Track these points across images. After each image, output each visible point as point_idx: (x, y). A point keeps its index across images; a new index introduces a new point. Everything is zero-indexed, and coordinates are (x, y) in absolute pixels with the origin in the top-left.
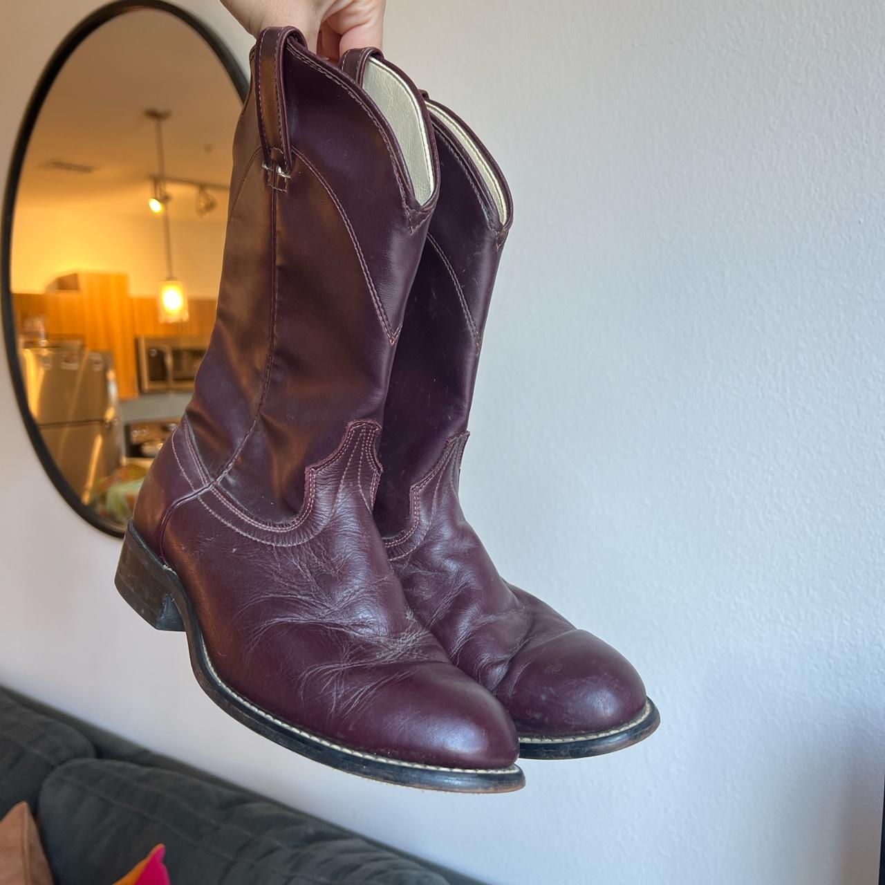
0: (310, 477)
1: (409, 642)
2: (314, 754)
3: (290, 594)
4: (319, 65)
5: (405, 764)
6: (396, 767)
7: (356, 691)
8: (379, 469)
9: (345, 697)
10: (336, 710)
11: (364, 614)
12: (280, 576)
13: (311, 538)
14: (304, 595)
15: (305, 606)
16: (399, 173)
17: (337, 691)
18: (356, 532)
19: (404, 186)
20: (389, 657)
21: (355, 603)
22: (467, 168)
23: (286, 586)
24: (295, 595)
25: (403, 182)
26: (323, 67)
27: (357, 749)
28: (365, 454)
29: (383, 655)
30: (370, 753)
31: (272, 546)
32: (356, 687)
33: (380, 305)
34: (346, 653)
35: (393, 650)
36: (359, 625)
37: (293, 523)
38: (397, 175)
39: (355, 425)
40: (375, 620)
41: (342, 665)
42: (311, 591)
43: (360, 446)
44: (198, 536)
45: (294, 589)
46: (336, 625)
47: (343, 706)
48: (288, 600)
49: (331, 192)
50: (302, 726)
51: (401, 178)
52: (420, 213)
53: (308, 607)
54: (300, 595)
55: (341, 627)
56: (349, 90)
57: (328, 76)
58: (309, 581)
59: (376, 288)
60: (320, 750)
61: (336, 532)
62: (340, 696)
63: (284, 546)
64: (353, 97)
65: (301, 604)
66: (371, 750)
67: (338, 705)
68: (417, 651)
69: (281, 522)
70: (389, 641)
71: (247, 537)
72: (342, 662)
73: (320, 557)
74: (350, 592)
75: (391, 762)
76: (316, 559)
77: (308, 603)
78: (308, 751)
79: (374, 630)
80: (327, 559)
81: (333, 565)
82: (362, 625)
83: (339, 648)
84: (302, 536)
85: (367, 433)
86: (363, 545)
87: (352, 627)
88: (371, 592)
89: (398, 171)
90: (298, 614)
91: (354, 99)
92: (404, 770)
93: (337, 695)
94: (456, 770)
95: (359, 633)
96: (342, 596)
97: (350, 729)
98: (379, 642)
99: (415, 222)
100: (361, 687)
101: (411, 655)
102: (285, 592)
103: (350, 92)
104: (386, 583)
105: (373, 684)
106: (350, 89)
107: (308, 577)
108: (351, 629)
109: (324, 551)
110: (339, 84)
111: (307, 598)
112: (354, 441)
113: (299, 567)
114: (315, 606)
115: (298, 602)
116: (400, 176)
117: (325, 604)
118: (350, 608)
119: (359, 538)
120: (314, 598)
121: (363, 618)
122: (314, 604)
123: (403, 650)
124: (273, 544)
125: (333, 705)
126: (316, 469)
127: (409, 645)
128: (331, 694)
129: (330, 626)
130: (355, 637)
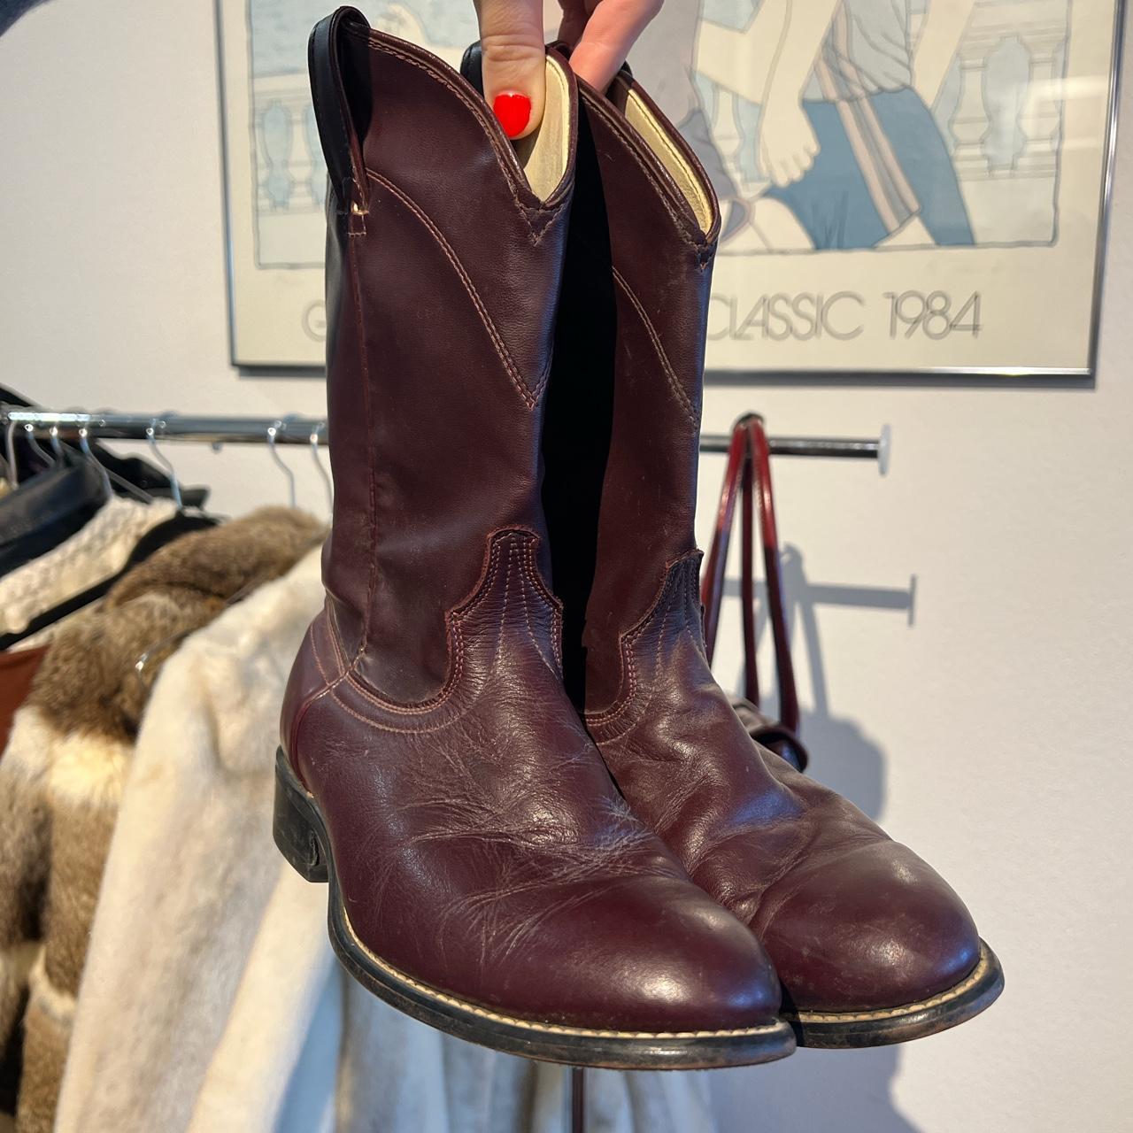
0: (453, 626)
1: (615, 849)
2: (462, 1030)
3: (435, 799)
4: (385, 45)
5: (588, 1033)
6: (572, 1039)
7: (512, 929)
8: (556, 606)
9: (499, 940)
10: (486, 962)
11: (541, 815)
12: (422, 776)
13: (463, 713)
14: (455, 798)
15: (455, 813)
16: (505, 161)
17: (487, 932)
18: (525, 699)
19: (513, 177)
20: (575, 874)
21: (527, 799)
22: (639, 155)
23: (429, 788)
24: (442, 799)
25: (510, 172)
26: (391, 44)
27: (522, 1016)
28: (526, 581)
29: (565, 871)
30: (539, 1021)
31: (413, 734)
32: (512, 924)
33: (507, 353)
34: (507, 873)
35: (586, 863)
36: (533, 832)
37: (440, 696)
38: (502, 165)
39: (498, 536)
40: (556, 821)
41: (497, 893)
42: (465, 790)
43: (515, 568)
44: (328, 743)
45: (440, 791)
46: (501, 835)
47: (494, 955)
48: (431, 808)
49: (421, 215)
50: (449, 992)
51: (508, 168)
52: (541, 211)
53: (458, 814)
54: (449, 797)
55: (508, 837)
56: (429, 68)
57: (399, 56)
58: (461, 775)
59: (497, 331)
60: (471, 1024)
61: (496, 701)
62: (491, 939)
63: (429, 730)
64: (434, 76)
65: (448, 811)
66: (540, 1016)
67: (488, 953)
68: (624, 863)
69: (425, 699)
70: (581, 850)
71: (384, 730)
72: (497, 888)
73: (475, 739)
74: (519, 784)
75: (569, 1032)
76: (471, 742)
77: (459, 808)
78: (455, 1026)
79: (554, 836)
80: (486, 740)
81: (494, 749)
82: (539, 830)
83: (497, 868)
84: (452, 713)
85: (521, 547)
86: (536, 716)
87: (524, 835)
88: (551, 781)
89: (503, 159)
90: (443, 826)
91: (436, 79)
92: (583, 1042)
93: (487, 938)
94: (661, 1036)
95: (534, 843)
96: (507, 791)
97: (506, 987)
98: (564, 853)
99: (538, 225)
100: (520, 922)
101: (614, 868)
102: (428, 797)
103: (430, 72)
104: (574, 767)
105: (536, 916)
106: (430, 66)
107: (460, 770)
108: (522, 838)
109: (481, 731)
110: (414, 64)
111: (459, 801)
112: (504, 561)
113: (448, 757)
114: (470, 811)
115: (445, 808)
116: (506, 165)
117: (485, 806)
118: (520, 808)
119: (530, 706)
120: (468, 800)
121: (540, 820)
122: (468, 808)
123: (602, 862)
124: (415, 732)
125: (481, 953)
126: (458, 612)
127: (617, 853)
128: (479, 937)
129: (490, 838)
130: (527, 848)
